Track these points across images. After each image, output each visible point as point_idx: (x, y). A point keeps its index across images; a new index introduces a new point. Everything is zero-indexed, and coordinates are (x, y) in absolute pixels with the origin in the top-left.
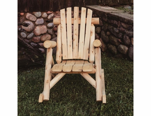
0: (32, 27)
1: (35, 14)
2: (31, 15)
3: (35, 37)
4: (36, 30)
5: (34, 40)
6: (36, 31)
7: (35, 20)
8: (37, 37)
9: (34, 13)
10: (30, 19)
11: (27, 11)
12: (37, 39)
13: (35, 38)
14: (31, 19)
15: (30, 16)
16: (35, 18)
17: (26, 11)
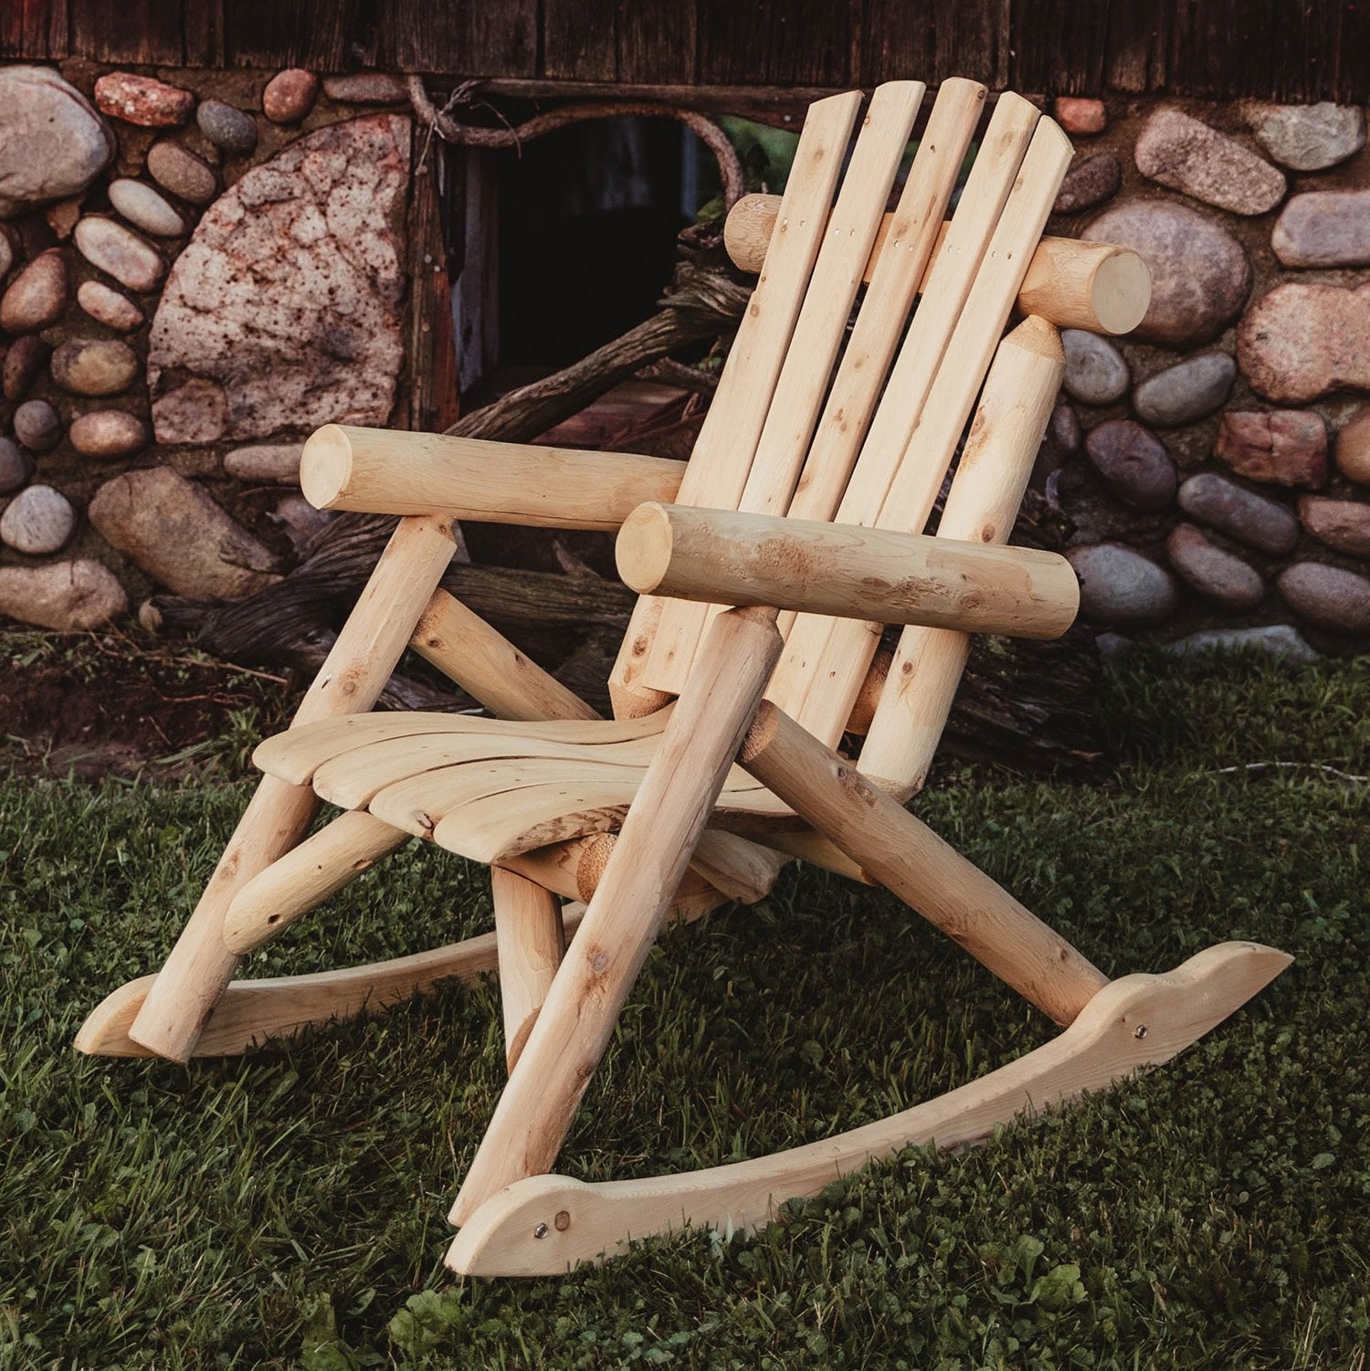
0: (1195, 285)
1: (1268, 134)
2: (1197, 129)
3: (1251, 409)
4: (1262, 321)
5: (1229, 443)
6: (1261, 337)
7: (1253, 206)
8: (1279, 417)
9: (1255, 113)
10: (1188, 178)
11: (1149, 79)
12: (1279, 440)
13: (1249, 423)
14: (1198, 182)
15: (1187, 147)
16: (1254, 183)
17: (1129, 78)
